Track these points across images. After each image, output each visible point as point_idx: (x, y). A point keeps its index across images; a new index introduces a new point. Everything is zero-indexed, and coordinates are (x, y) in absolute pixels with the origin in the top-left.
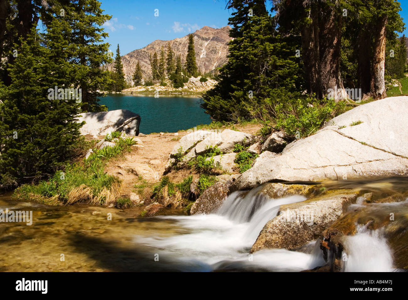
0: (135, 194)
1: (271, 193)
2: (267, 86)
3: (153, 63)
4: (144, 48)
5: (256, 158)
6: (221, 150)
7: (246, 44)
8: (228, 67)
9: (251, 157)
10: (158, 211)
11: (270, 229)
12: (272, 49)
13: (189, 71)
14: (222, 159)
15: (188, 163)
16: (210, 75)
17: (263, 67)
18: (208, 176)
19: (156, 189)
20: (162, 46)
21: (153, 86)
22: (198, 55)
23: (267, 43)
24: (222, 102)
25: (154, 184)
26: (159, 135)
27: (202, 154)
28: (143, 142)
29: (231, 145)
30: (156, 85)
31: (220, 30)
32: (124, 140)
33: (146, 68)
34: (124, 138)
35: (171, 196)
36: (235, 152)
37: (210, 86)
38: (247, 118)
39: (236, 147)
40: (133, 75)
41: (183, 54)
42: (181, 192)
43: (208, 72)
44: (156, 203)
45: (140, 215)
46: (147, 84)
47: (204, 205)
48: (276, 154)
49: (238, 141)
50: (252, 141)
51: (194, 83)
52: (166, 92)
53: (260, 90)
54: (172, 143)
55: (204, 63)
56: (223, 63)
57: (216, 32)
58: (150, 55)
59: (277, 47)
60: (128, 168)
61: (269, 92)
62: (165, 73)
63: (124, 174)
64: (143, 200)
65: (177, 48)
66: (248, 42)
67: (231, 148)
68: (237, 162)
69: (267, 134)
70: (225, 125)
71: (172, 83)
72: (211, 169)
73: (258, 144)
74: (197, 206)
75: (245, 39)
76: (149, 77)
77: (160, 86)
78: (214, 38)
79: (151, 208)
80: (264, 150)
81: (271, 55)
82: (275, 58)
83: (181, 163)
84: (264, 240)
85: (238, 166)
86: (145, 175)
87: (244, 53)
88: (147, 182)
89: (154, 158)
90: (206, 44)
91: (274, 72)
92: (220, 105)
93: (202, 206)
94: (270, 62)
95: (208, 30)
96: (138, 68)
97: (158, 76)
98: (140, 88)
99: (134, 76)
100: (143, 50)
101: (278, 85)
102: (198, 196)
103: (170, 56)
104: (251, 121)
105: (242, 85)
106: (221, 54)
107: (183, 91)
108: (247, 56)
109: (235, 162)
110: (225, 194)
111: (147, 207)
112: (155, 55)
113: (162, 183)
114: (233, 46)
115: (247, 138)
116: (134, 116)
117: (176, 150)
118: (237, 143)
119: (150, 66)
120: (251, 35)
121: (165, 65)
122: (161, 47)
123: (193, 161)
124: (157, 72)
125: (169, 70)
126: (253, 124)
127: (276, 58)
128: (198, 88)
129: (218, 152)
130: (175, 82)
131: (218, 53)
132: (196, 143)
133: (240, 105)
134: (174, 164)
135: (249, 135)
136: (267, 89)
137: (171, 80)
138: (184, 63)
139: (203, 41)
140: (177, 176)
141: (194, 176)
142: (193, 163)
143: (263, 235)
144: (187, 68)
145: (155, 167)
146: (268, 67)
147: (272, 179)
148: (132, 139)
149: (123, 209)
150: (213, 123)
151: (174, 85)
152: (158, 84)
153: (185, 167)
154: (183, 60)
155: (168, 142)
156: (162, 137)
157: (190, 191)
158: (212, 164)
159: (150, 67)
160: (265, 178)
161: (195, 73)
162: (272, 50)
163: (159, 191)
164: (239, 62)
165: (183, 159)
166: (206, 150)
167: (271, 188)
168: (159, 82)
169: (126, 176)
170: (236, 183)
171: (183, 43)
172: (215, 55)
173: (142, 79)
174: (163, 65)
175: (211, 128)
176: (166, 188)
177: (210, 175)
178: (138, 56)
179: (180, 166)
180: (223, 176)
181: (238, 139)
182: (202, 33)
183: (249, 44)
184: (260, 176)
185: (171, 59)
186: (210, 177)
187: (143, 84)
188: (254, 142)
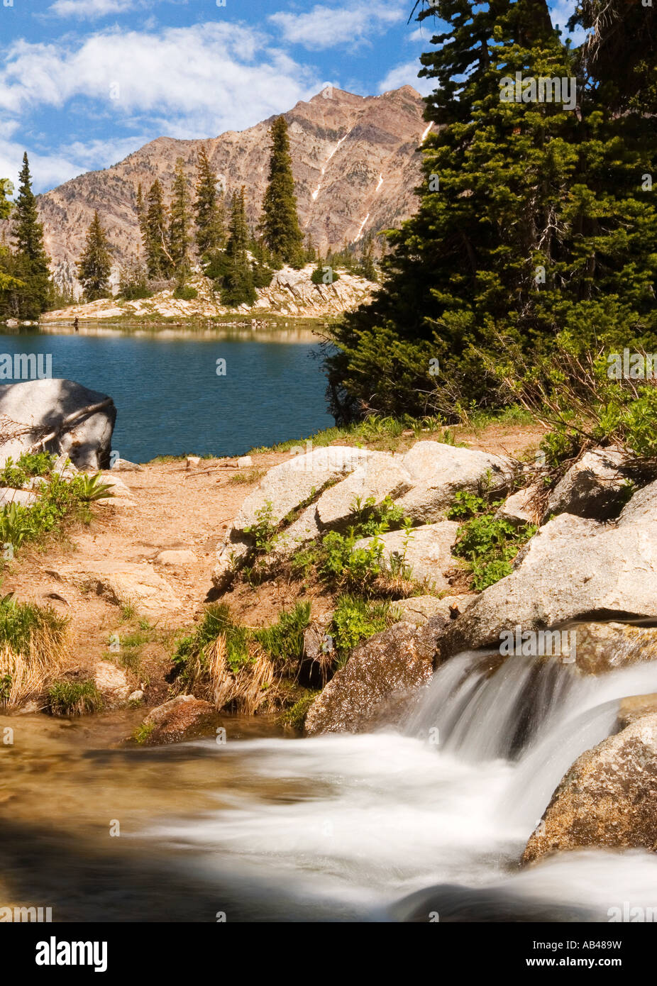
0: (112, 667)
1: (586, 656)
2: (555, 294)
3: (149, 218)
4: (117, 166)
5: (528, 539)
6: (406, 514)
7: (483, 145)
8: (420, 226)
9: (509, 537)
10: (193, 724)
11: (587, 782)
12: (572, 163)
13: (273, 247)
14: (410, 544)
15: (292, 559)
16: (343, 260)
17: (541, 225)
18: (365, 600)
19: (184, 650)
20: (179, 160)
21: (148, 301)
22: (303, 189)
23: (557, 141)
24: (401, 350)
25: (175, 633)
26: (183, 464)
27: (341, 526)
28: (133, 489)
29: (438, 495)
30: (161, 297)
31: (378, 103)
32: (68, 482)
33: (124, 236)
34: (66, 474)
35: (236, 671)
36: (453, 518)
37: (345, 297)
38: (490, 405)
39: (458, 500)
40: (78, 259)
41: (252, 186)
42: (273, 658)
43: (338, 248)
44: (185, 698)
45: (133, 740)
46: (130, 293)
47: (351, 702)
48: (597, 524)
49: (463, 482)
50: (512, 481)
51: (291, 289)
52: (196, 322)
53: (533, 305)
54: (232, 490)
55: (324, 218)
56: (392, 218)
57: (365, 107)
58: (136, 190)
59: (590, 155)
60: (85, 578)
61: (563, 313)
62: (191, 251)
63: (71, 597)
64: (140, 688)
65: (232, 165)
66: (488, 140)
67: (440, 504)
68: (462, 555)
69: (564, 456)
70: (410, 428)
71: (215, 289)
72: (374, 577)
73: (532, 489)
74: (328, 706)
75: (479, 127)
76: (135, 267)
77: (173, 301)
78: (358, 128)
79: (169, 716)
80: (557, 511)
81: (570, 182)
82: (584, 192)
83: (269, 560)
84: (568, 819)
85: (465, 565)
86: (144, 601)
87: (476, 179)
88: (151, 625)
89: (171, 542)
90: (331, 149)
91: (581, 241)
92: (395, 361)
93: (345, 704)
94: (567, 209)
95: (337, 103)
96: (97, 237)
97: (165, 263)
98: (104, 307)
99: (84, 264)
100: (112, 173)
101: (593, 287)
102: (331, 670)
103: (208, 194)
104: (502, 414)
105: (467, 290)
106: (385, 184)
107: (254, 316)
108: (485, 188)
109: (454, 553)
110: (425, 662)
111: (155, 710)
112: (156, 191)
113: (205, 626)
114: (436, 156)
115: (497, 469)
116: (94, 402)
117: (250, 514)
118: (462, 487)
119: (138, 229)
120: (502, 113)
121: (189, 227)
122: (174, 164)
123: (311, 550)
124: (161, 251)
125: (204, 242)
126: (509, 424)
127: (586, 192)
128: (305, 306)
129: (396, 519)
130: (226, 283)
131: (374, 181)
132: (318, 488)
133: (463, 358)
134: (246, 562)
135: (502, 460)
136: (556, 301)
137: (212, 278)
138: (256, 217)
139: (322, 141)
140: (255, 605)
141: (315, 602)
142: (308, 560)
143: (566, 799)
144: (267, 237)
145: (178, 575)
146: (560, 226)
147: (588, 608)
148: (93, 480)
149: (70, 719)
150: (369, 422)
151: (222, 295)
152: (167, 293)
153: (282, 571)
154: (252, 209)
155: (216, 487)
156: (198, 470)
157: (302, 656)
158: (375, 562)
159: (138, 233)
160: (564, 606)
161: (297, 254)
162: (572, 167)
163: (195, 655)
164: (458, 209)
165: (274, 543)
166: (355, 513)
167: (585, 639)
168: (170, 287)
169: (77, 606)
170: (461, 625)
171: (250, 146)
172: (363, 188)
173: (109, 274)
174: (182, 226)
175: (362, 439)
176: (220, 644)
177: (371, 598)
178: (95, 193)
179: (264, 570)
180: (417, 602)
181: (464, 474)
182: (316, 113)
183: (492, 145)
184: (545, 601)
185: (210, 203)
186: (372, 606)
187: (115, 291)
188: (519, 483)
